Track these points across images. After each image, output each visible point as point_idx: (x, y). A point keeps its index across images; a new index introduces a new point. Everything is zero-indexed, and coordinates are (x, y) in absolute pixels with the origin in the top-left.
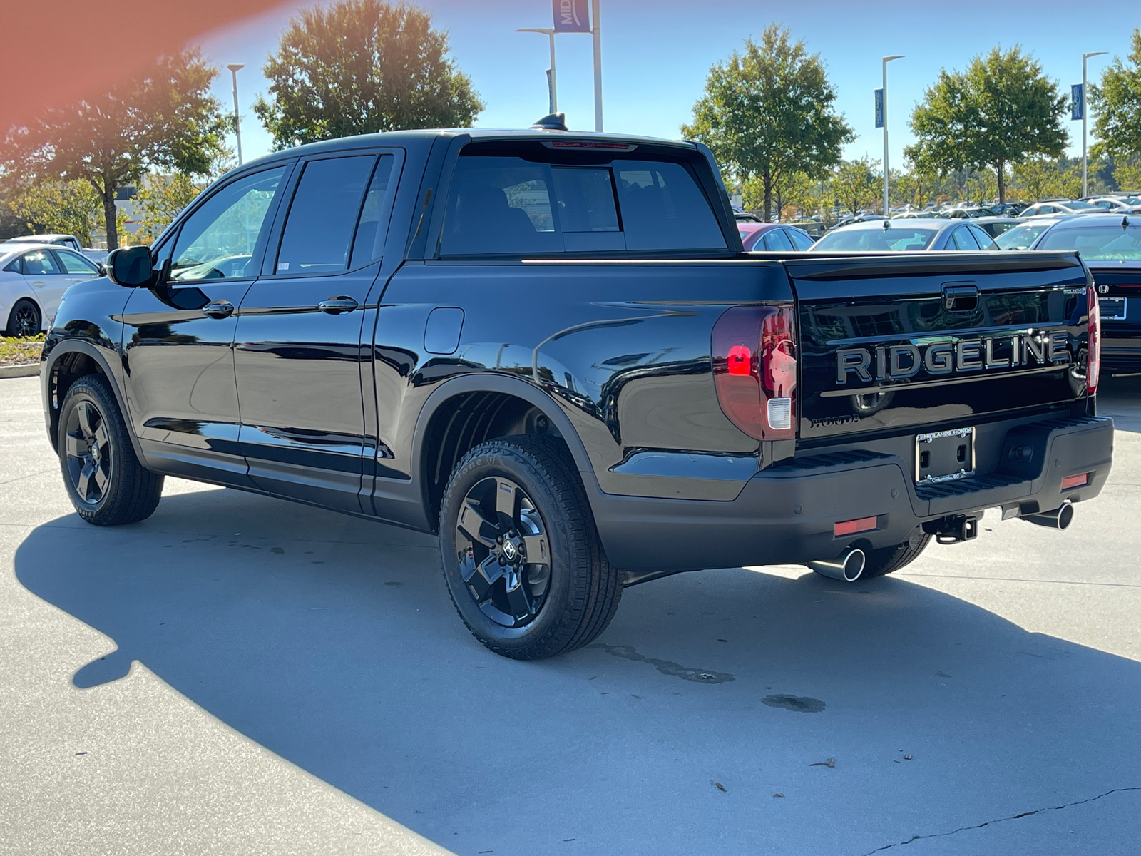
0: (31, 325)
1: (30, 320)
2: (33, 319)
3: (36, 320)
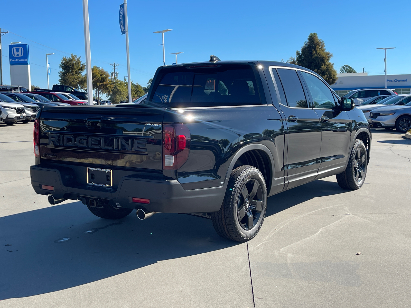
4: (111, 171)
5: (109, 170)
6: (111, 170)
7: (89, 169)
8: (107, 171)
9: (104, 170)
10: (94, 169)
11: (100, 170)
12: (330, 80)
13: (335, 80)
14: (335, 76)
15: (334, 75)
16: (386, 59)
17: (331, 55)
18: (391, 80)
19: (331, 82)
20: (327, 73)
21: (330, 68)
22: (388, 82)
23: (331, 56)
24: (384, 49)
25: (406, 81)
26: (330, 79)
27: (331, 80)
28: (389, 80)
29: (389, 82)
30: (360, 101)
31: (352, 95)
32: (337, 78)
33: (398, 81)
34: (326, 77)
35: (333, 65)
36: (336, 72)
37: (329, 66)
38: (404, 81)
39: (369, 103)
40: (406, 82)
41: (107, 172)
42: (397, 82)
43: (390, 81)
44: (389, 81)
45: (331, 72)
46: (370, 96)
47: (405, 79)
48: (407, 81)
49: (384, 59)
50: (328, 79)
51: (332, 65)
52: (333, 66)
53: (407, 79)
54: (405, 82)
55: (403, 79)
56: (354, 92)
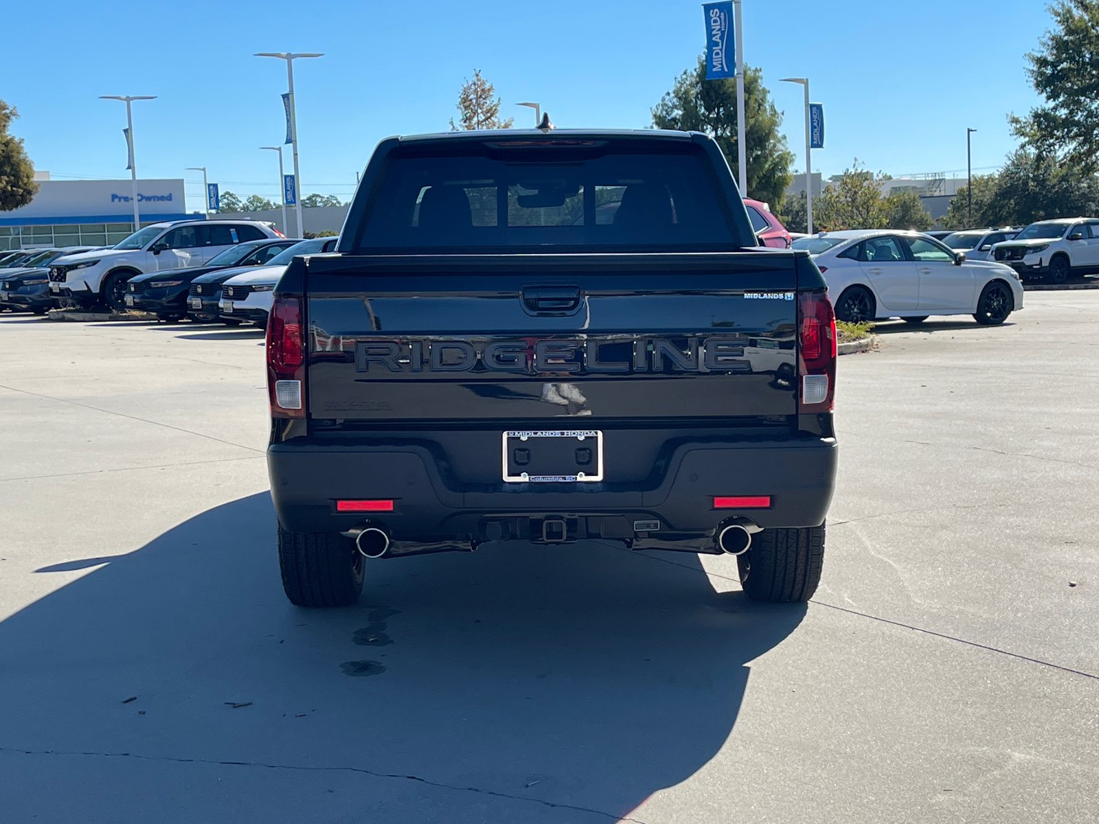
0: (862, 311)
1: (862, 307)
2: (865, 305)
3: (869, 307)
4: (600, 434)
5: (592, 433)
6: (596, 433)
7: (511, 435)
8: (581, 435)
9: (569, 433)
10: (532, 434)
11: (557, 433)
12: (18, 191)
13: (30, 193)
14: (31, 180)
15: (28, 177)
16: (131, 130)
17: (11, 113)
18: (125, 195)
19: (20, 197)
20: (8, 170)
21: (15, 154)
22: (116, 200)
23: (14, 115)
24: (125, 100)
25: (169, 198)
26: (14, 189)
27: (21, 191)
28: (119, 195)
29: (120, 201)
30: (184, 258)
31: (157, 238)
32: (36, 188)
33: (145, 197)
34: (4, 182)
35: (22, 145)
36: (30, 168)
37: (11, 145)
38: (162, 198)
39: (233, 263)
40: (170, 202)
41: (581, 438)
42: (144, 201)
43: (122, 200)
44: (120, 198)
45: (18, 165)
46: (209, 242)
47: (166, 194)
48: (171, 200)
49: (126, 131)
50: (9, 188)
51: (20, 143)
52: (23, 147)
53: (171, 194)
54: (166, 203)
55: (159, 195)
56: (163, 229)
